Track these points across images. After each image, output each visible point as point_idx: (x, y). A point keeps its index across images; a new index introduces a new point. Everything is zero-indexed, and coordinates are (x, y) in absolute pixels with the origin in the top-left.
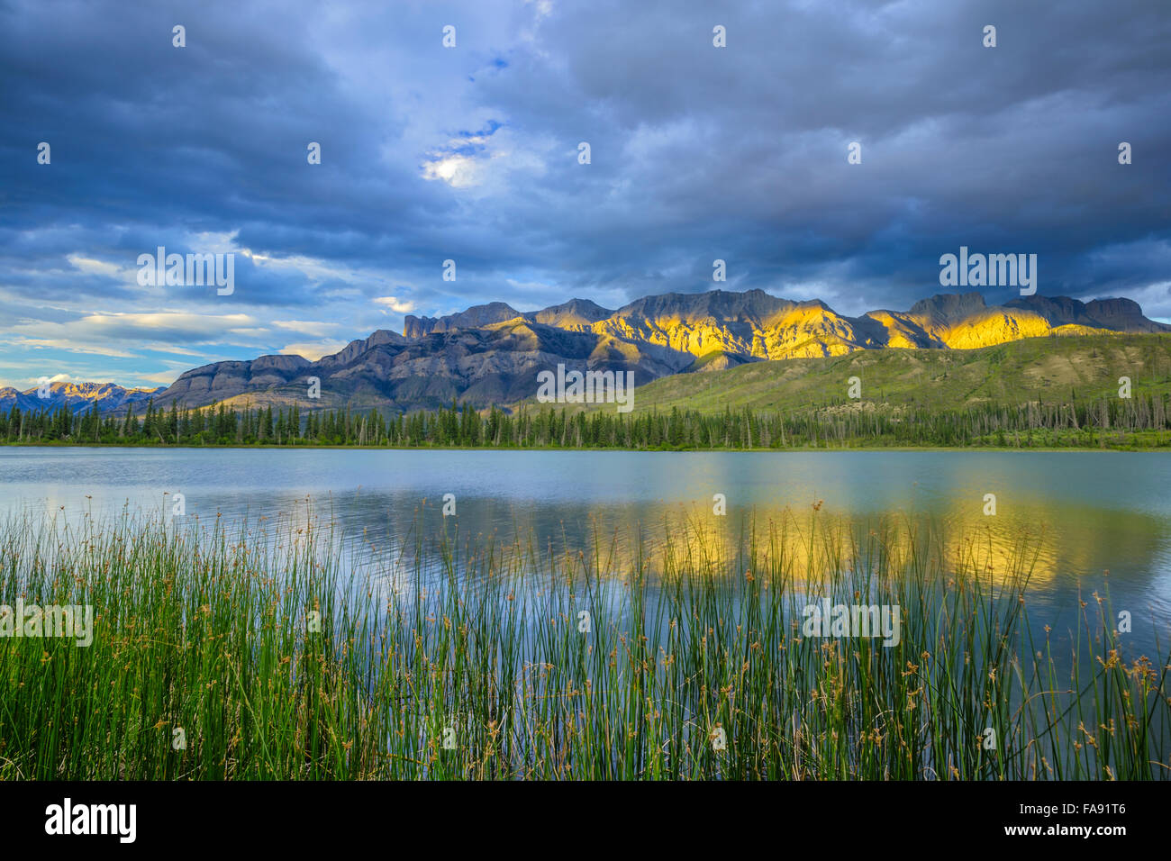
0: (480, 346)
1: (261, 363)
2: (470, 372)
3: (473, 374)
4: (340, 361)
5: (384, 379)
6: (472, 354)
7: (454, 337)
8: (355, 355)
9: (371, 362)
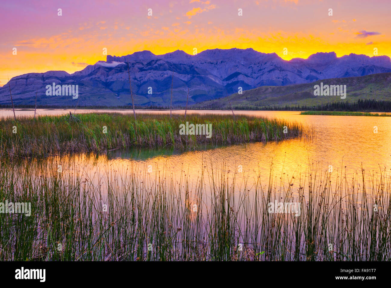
0: (144, 68)
1: (49, 74)
2: (141, 79)
3: (142, 80)
4: (84, 74)
5: (104, 81)
6: (141, 72)
7: (133, 64)
8: (90, 72)
9: (98, 74)
